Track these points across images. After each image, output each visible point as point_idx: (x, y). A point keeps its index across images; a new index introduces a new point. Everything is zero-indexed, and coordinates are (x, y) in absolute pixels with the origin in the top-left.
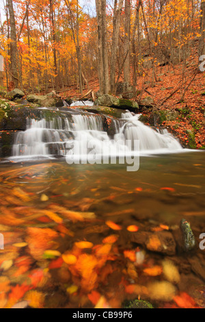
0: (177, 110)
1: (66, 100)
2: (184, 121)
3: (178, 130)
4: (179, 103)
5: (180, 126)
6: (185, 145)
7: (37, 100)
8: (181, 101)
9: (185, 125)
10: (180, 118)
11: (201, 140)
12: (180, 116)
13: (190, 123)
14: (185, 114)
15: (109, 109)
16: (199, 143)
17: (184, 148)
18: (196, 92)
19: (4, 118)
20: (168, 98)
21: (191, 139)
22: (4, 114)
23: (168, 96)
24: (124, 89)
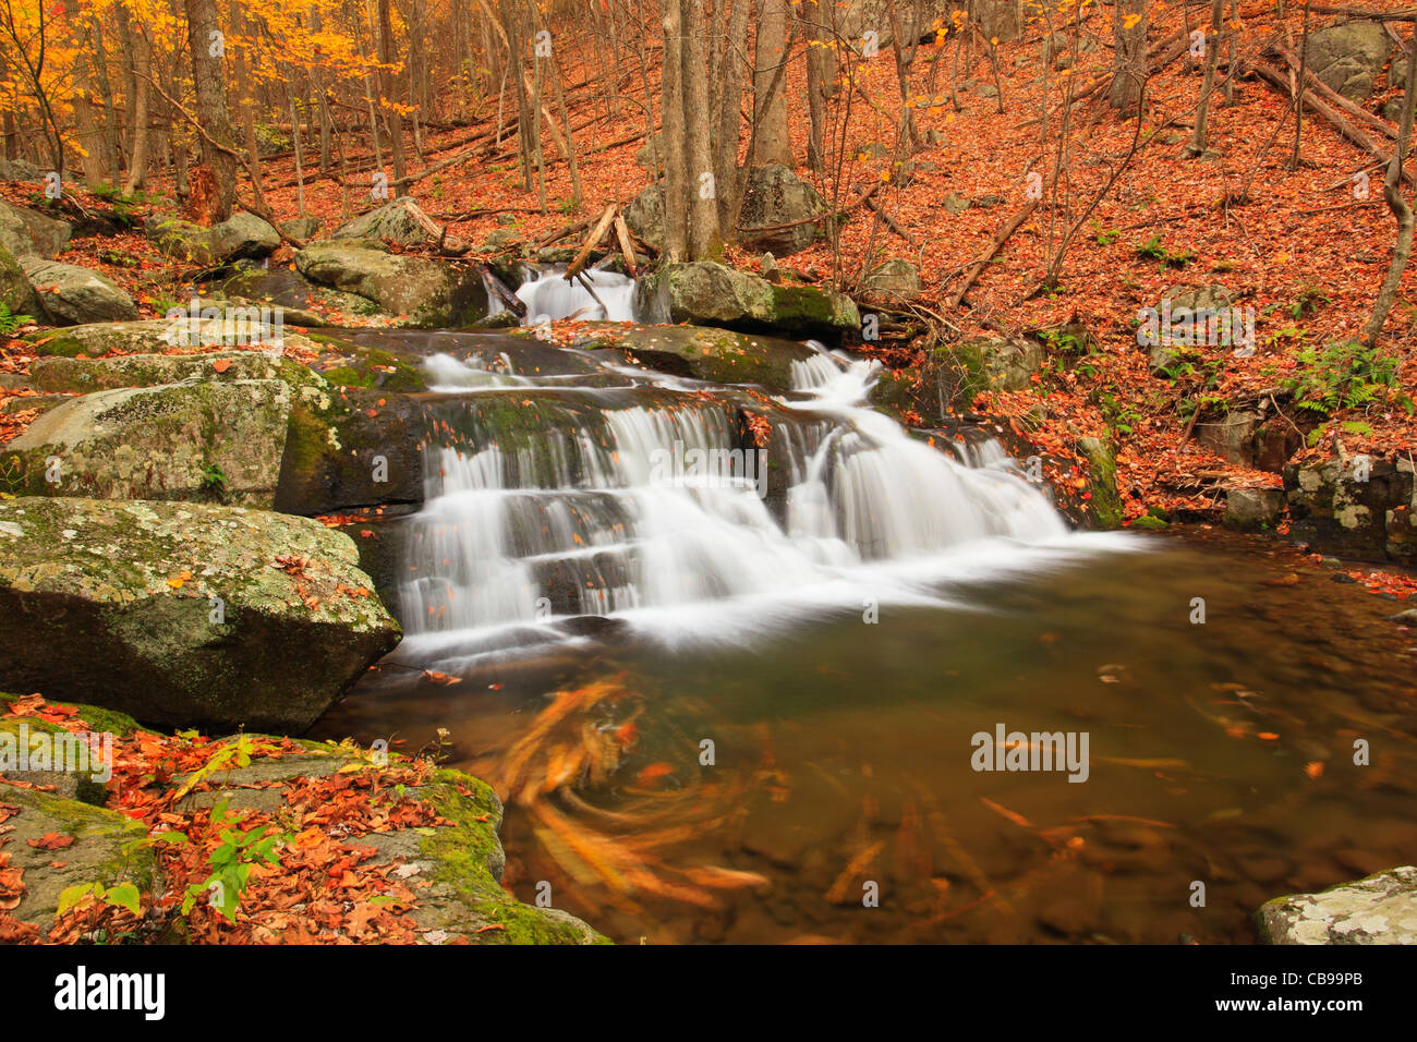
0: (1032, 335)
1: (492, 268)
2: (1064, 388)
3: (1041, 436)
4: (1039, 293)
5: (1051, 415)
6: (1076, 513)
7: (358, 278)
8: (1049, 286)
9: (1071, 409)
10: (1052, 377)
11: (1143, 483)
12: (1047, 365)
13: (1094, 401)
14: (1072, 356)
15: (731, 342)
16: (1135, 494)
17: (1073, 527)
18: (1114, 240)
19: (328, 455)
20: (988, 264)
21: (1101, 484)
22: (324, 438)
23: (985, 257)
24: (769, 200)
